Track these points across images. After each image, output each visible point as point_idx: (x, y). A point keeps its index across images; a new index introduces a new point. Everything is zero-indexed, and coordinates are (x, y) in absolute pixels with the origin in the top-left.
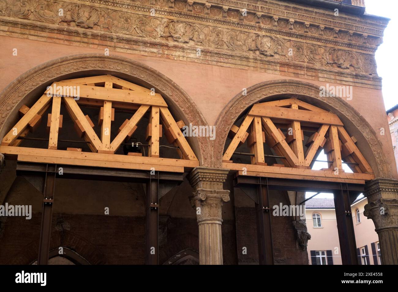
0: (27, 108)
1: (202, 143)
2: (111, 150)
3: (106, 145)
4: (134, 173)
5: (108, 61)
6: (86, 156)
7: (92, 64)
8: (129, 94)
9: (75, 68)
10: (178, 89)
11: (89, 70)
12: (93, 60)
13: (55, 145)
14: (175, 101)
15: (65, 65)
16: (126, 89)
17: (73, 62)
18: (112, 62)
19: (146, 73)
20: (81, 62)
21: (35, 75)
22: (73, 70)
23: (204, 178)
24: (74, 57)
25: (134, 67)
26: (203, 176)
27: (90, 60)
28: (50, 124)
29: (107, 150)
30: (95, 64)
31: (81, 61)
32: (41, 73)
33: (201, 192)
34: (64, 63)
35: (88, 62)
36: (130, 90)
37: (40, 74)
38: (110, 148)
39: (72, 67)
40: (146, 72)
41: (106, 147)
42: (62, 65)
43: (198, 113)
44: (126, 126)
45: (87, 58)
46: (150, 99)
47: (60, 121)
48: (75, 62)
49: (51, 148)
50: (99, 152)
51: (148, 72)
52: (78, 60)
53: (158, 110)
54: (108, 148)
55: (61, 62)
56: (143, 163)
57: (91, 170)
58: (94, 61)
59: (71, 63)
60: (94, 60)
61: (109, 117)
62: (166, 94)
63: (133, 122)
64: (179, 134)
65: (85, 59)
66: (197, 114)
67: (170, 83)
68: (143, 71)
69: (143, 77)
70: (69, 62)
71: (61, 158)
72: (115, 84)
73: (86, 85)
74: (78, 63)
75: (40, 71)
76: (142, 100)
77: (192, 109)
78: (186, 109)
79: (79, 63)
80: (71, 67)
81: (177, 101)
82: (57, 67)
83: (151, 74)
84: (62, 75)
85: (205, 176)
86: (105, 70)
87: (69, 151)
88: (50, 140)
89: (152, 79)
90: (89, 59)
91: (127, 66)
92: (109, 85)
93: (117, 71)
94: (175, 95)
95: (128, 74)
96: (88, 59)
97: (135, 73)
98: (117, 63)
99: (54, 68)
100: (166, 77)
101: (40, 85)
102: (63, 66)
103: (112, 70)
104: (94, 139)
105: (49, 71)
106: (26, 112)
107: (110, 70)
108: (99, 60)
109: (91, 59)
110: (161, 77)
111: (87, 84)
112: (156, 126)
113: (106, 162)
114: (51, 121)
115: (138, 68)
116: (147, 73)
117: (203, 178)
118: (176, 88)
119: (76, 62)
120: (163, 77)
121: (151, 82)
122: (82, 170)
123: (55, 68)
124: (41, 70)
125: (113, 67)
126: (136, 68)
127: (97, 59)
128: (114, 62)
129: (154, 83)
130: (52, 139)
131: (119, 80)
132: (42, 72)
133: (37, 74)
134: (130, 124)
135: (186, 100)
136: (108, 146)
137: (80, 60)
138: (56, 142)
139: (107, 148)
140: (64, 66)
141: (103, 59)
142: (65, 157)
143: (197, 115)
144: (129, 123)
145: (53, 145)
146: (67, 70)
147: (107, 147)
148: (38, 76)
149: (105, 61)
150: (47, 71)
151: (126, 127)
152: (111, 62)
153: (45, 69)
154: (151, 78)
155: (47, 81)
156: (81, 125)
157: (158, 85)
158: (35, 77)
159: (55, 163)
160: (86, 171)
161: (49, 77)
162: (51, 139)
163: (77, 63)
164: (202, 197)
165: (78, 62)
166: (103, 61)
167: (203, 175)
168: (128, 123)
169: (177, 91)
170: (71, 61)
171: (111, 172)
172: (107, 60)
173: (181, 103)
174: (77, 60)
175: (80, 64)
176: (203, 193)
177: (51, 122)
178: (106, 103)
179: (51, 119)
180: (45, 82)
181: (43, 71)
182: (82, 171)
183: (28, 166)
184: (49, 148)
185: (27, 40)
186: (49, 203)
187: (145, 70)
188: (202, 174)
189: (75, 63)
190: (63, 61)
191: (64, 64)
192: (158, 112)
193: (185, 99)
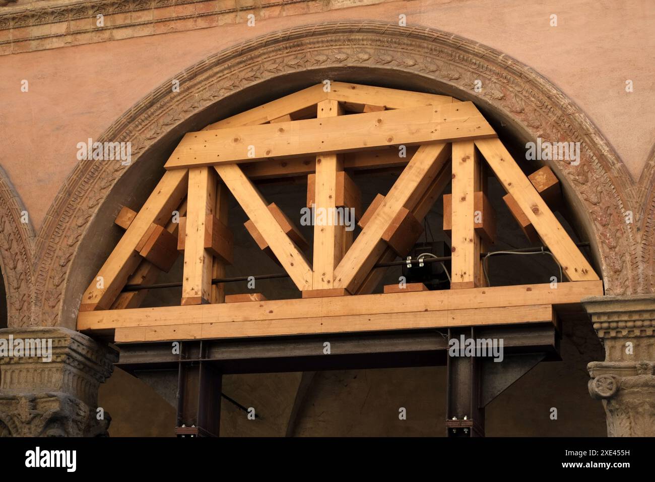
0: (130, 214)
1: (604, 226)
2: (337, 285)
3: (324, 274)
4: (407, 341)
5: (310, 43)
6: (271, 312)
7: (269, 63)
8: (379, 121)
9: (227, 84)
10: (520, 75)
11: (262, 80)
12: (270, 52)
13: (196, 293)
14: (512, 111)
15: (203, 83)
16: (374, 109)
17: (222, 71)
18: (322, 42)
19: (420, 49)
20: (242, 66)
21: (131, 127)
22: (223, 90)
23: (614, 329)
24: (219, 55)
25: (384, 42)
26: (605, 325)
27: (264, 54)
28: (183, 243)
29: (326, 286)
30: (278, 61)
31: (241, 63)
32: (146, 119)
33: (597, 373)
34: (200, 78)
35: (259, 59)
36: (386, 109)
37: (143, 121)
38: (334, 280)
39: (222, 83)
40: (420, 46)
41: (322, 279)
42: (196, 85)
43: (587, 135)
44: (376, 213)
45: (256, 49)
46: (440, 123)
47: (206, 230)
48: (225, 69)
49: (187, 301)
50: (304, 295)
51: (425, 45)
52: (232, 60)
53: (469, 150)
54: (329, 282)
55: (191, 79)
56: (426, 310)
57: (292, 346)
58: (274, 54)
59: (217, 73)
60: (273, 51)
61: (330, 197)
62: (483, 98)
63: (397, 201)
64: (536, 210)
65: (249, 55)
66: (585, 137)
67: (494, 62)
68: (411, 45)
69: (411, 62)
70: (210, 73)
71: (211, 324)
72: (345, 102)
73: (269, 122)
74: (236, 70)
75: (144, 115)
76: (418, 131)
77: (567, 125)
78: (548, 131)
79: (236, 68)
80: (219, 86)
81: (521, 112)
82: (185, 94)
83: (435, 50)
84: (196, 111)
85: (614, 325)
86: (305, 69)
87: (230, 304)
88: (185, 283)
89: (442, 64)
90: (261, 52)
91: (365, 43)
92: (328, 110)
93: (341, 65)
94: (512, 95)
95: (370, 64)
96: (256, 53)
97: (389, 59)
98: (336, 41)
99: (176, 100)
100: (481, 46)
101: (146, 148)
102: (197, 87)
103: (323, 66)
104: (292, 265)
105: (165, 108)
106: (129, 223)
107: (317, 68)
108: (286, 48)
109: (265, 51)
110: (465, 51)
111: (269, 119)
112: (464, 199)
113: (324, 321)
114: (186, 235)
115: (395, 43)
116: (424, 48)
117: (607, 330)
118: (514, 73)
119: (229, 68)
120: (470, 47)
121: (437, 73)
122: (268, 347)
123: (179, 98)
124: (145, 110)
125: (325, 58)
126: (391, 42)
127: (282, 45)
128: (328, 41)
129: (445, 73)
130: (189, 279)
131: (354, 88)
132: (149, 117)
133: (137, 123)
134: (388, 205)
135: (548, 102)
136: (329, 276)
137: (238, 60)
138: (197, 286)
139: (326, 282)
140: (199, 86)
141: (296, 42)
142: (221, 320)
143: (586, 139)
144: (385, 205)
145: (192, 294)
146: (207, 95)
147: (326, 280)
148: (140, 127)
149: (302, 45)
150: (160, 111)
151: (376, 218)
152: (320, 45)
153: (154, 107)
154: (437, 61)
155: (163, 134)
156: (259, 233)
157: (456, 76)
158: (133, 134)
159: (198, 337)
160: (279, 350)
161: (167, 125)
162: (187, 279)
163: (232, 69)
164: (600, 388)
165: (233, 66)
166: (298, 46)
167: (609, 322)
168: (383, 204)
169: (519, 80)
170: (216, 69)
171: (343, 344)
172: (308, 41)
173: (531, 116)
174: (229, 63)
175: (239, 72)
176: (606, 376)
177: (187, 238)
178: (319, 161)
179: (185, 230)
180: (156, 140)
181: (149, 113)
182: (268, 351)
183: (143, 353)
184: (183, 302)
185: (112, 43)
186: (190, 435)
187: (418, 42)
188: (604, 318)
189: (226, 72)
190: (195, 75)
191: (200, 83)
192: (468, 158)
193: (545, 99)
